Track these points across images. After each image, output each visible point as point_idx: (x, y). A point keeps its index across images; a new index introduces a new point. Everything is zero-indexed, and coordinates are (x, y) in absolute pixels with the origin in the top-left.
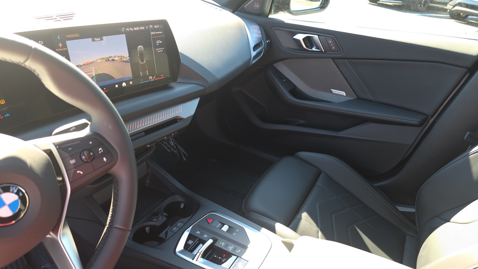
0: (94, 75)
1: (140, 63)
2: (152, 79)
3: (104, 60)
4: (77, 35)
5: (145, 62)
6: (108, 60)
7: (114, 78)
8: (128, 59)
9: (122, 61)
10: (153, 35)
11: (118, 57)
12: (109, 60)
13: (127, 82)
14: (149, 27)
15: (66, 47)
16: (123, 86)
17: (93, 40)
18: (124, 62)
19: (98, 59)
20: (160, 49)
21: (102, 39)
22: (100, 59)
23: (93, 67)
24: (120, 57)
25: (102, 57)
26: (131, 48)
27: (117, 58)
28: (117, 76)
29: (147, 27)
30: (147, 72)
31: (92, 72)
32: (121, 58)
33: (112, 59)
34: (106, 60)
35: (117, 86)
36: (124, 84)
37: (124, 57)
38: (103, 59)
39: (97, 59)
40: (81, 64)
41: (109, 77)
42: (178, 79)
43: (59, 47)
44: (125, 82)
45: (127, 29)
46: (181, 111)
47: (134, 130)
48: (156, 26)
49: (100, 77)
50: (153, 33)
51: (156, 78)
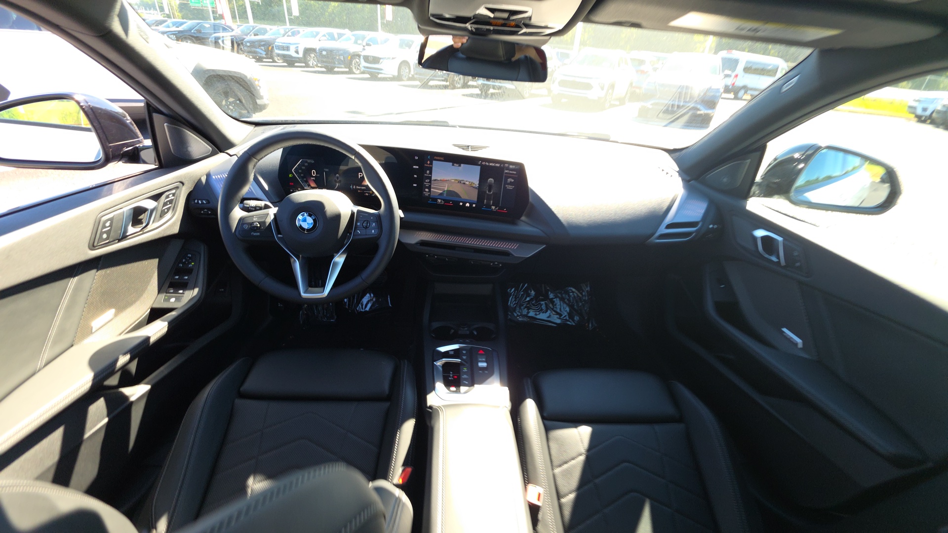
0: (446, 189)
1: (487, 192)
4: (442, 159)
5: (491, 193)
6: (460, 182)
7: (460, 197)
8: (477, 186)
9: (472, 186)
10: (506, 173)
11: (469, 182)
13: (471, 204)
14: (504, 165)
15: (432, 165)
16: (466, 205)
17: (453, 165)
19: (453, 179)
20: (510, 186)
21: (460, 166)
23: (447, 184)
25: (456, 179)
26: (483, 178)
27: (468, 183)
28: (464, 196)
29: (502, 165)
30: (490, 202)
31: (445, 187)
32: (471, 184)
33: (463, 182)
34: (458, 182)
35: (461, 204)
36: (468, 205)
37: (474, 184)
38: (457, 180)
40: (439, 179)
41: (457, 195)
42: (523, 218)
43: (427, 164)
44: (469, 203)
45: (484, 163)
46: (515, 248)
47: (463, 243)
48: (511, 167)
49: (450, 193)
50: (507, 171)
51: (498, 209)
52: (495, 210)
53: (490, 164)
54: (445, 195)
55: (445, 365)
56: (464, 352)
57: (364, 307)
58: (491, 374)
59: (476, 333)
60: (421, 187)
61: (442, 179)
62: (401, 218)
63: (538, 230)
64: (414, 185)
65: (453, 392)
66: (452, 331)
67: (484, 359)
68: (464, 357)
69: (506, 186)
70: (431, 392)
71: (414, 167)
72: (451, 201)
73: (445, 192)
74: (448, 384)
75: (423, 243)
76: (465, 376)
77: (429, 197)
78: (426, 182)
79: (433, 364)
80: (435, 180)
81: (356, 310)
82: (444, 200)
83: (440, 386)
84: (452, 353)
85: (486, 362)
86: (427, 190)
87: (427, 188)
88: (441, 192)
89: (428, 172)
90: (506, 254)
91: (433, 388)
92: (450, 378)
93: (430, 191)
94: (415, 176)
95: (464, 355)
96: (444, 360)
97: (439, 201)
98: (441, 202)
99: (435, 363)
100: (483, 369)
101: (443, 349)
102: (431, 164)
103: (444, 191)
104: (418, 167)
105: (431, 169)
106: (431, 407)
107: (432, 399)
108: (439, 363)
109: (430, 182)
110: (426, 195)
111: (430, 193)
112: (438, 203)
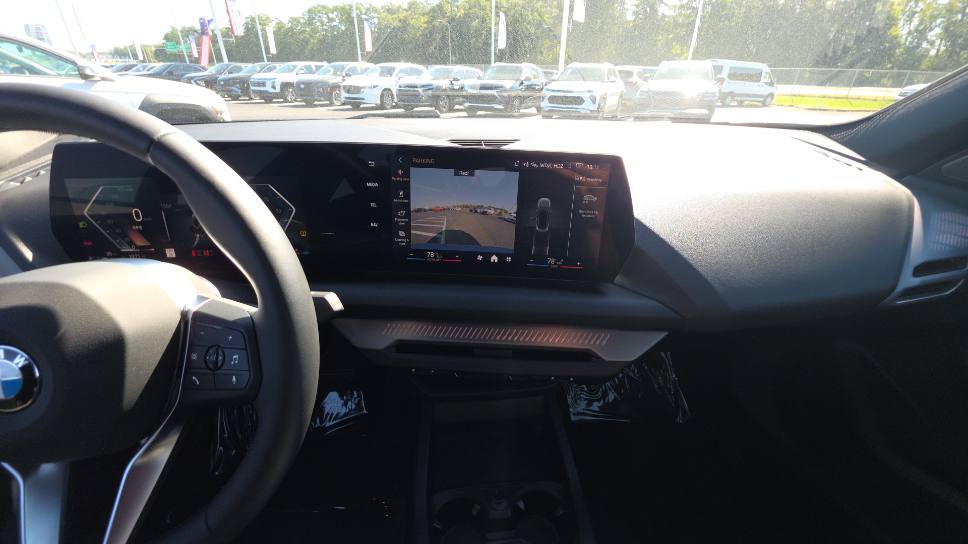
0: (444, 229)
1: (537, 229)
2: (555, 264)
3: (468, 210)
4: (430, 161)
5: (547, 229)
6: (474, 210)
7: (479, 244)
8: (514, 217)
9: (501, 218)
10: (580, 183)
11: (495, 209)
12: (476, 212)
13: (501, 257)
14: (573, 166)
15: (409, 177)
16: (492, 261)
17: (456, 174)
18: (505, 220)
19: (458, 206)
20: (588, 212)
21: (472, 174)
22: (460, 206)
23: (445, 217)
24: (499, 211)
25: (466, 204)
26: (525, 198)
27: (492, 212)
28: (485, 240)
29: (569, 166)
30: (545, 250)
31: (442, 224)
32: (500, 213)
33: (482, 210)
34: (471, 211)
35: (480, 258)
36: (494, 259)
37: (506, 212)
38: (467, 207)
39: (456, 205)
40: (426, 208)
41: (468, 238)
42: (618, 279)
43: (397, 175)
44: (497, 255)
45: (526, 164)
46: (604, 342)
48: (590, 167)
49: (452, 235)
50: (581, 178)
51: (562, 265)
52: (556, 266)
53: (542, 165)
54: (443, 241)
60: (389, 227)
61: (433, 206)
63: (656, 303)
64: (375, 225)
66: (477, 507)
69: (581, 211)
71: (369, 184)
72: (457, 253)
73: (443, 237)
75: (403, 346)
77: (408, 249)
78: (399, 217)
80: (419, 210)
82: (440, 252)
86: (402, 233)
87: (402, 228)
88: (434, 235)
89: (401, 193)
90: (584, 356)
93: (408, 235)
94: (373, 205)
97: (432, 254)
98: (435, 257)
102: (407, 174)
103: (441, 233)
104: (377, 185)
105: (406, 187)
109: (408, 215)
110: (400, 244)
111: (410, 240)
112: (428, 259)
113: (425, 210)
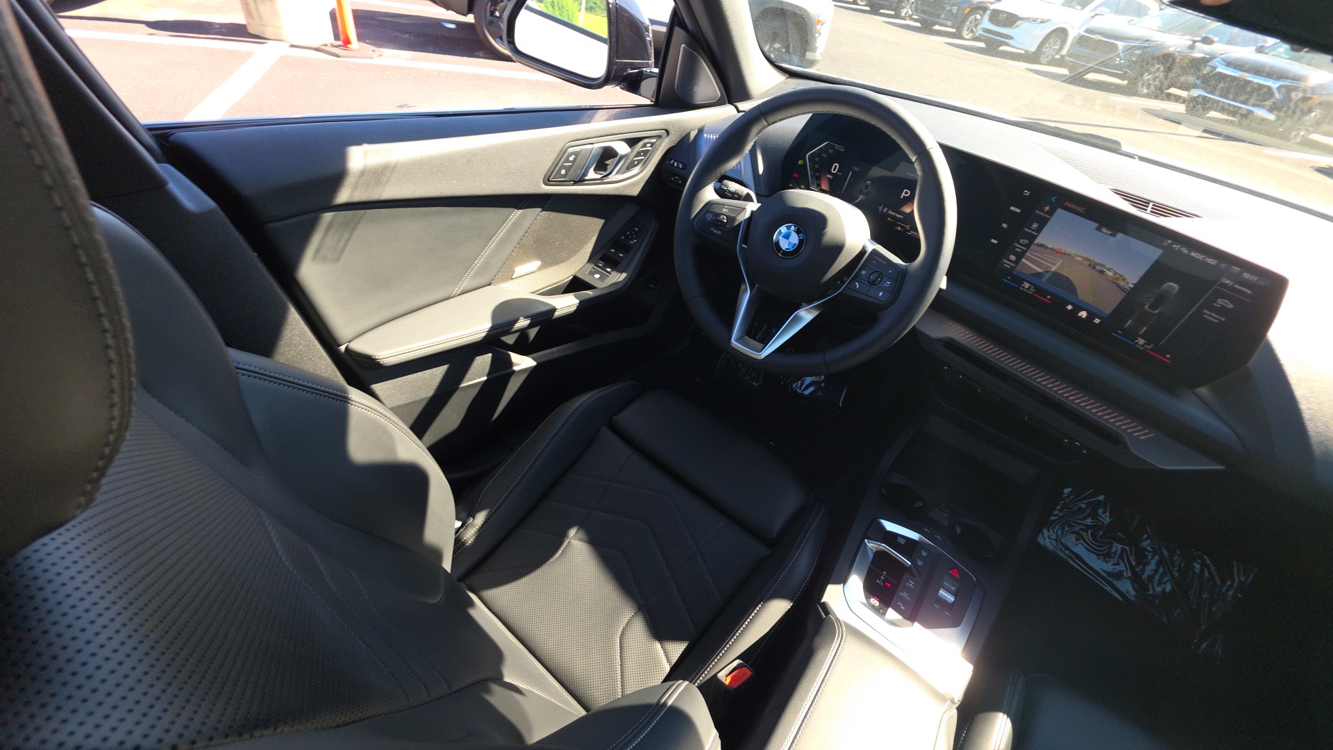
0: (1053, 270)
1: (1146, 307)
2: (1143, 346)
3: (1087, 263)
4: (1080, 209)
5: (1156, 312)
6: (1093, 266)
7: (1076, 294)
8: (1130, 288)
9: (1115, 283)
10: (1225, 286)
11: (1115, 273)
12: (1094, 268)
13: (1091, 315)
14: (1228, 268)
15: (1052, 216)
16: (1080, 315)
18: (1119, 286)
20: (1214, 315)
21: (1113, 235)
22: (1080, 256)
23: (1061, 261)
24: (1117, 276)
25: (1089, 257)
27: (1110, 274)
28: (1085, 295)
29: (1223, 266)
30: (1141, 329)
31: (1055, 265)
32: (1117, 278)
33: (1101, 268)
34: (1090, 265)
35: (1070, 307)
36: (1083, 314)
37: (1124, 280)
38: (1088, 260)
39: (1079, 254)
40: (1049, 246)
41: (1071, 288)
42: (1203, 391)
43: (1042, 210)
44: (1087, 313)
45: (1176, 247)
46: (1143, 437)
47: (1030, 377)
48: (1246, 276)
49: (1058, 278)
50: (1228, 282)
51: (1151, 350)
52: (1141, 348)
53: (1193, 254)
54: (1044, 280)
55: (879, 555)
56: (924, 554)
57: (803, 387)
58: (955, 624)
59: (959, 530)
60: (1006, 246)
61: (1056, 247)
62: (941, 290)
64: (995, 242)
65: (873, 607)
66: (920, 504)
67: (953, 589)
68: (920, 563)
69: (1205, 311)
70: (837, 582)
71: (1012, 208)
72: (1049, 293)
73: (1048, 275)
74: (871, 588)
75: (950, 344)
76: (905, 595)
77: (1009, 272)
78: (1020, 244)
79: (862, 541)
80: (1041, 246)
81: (792, 386)
82: (1036, 287)
83: (856, 582)
84: (902, 542)
85: (955, 594)
86: (1013, 258)
87: (1015, 253)
88: (1040, 270)
89: (1035, 225)
90: (1114, 438)
91: (843, 580)
92: (878, 581)
93: (1017, 262)
94: (1005, 225)
95: (922, 558)
96: (884, 546)
97: (1027, 285)
98: (1028, 289)
99: (866, 541)
100: (942, 602)
101: (890, 526)
102: (1051, 213)
103: (1047, 272)
104: (1019, 211)
105: (1043, 223)
106: (825, 607)
107: (833, 596)
108: (871, 545)
109: (1028, 246)
110: (1005, 265)
111: (1016, 265)
112: (1021, 288)
113: (1047, 248)
